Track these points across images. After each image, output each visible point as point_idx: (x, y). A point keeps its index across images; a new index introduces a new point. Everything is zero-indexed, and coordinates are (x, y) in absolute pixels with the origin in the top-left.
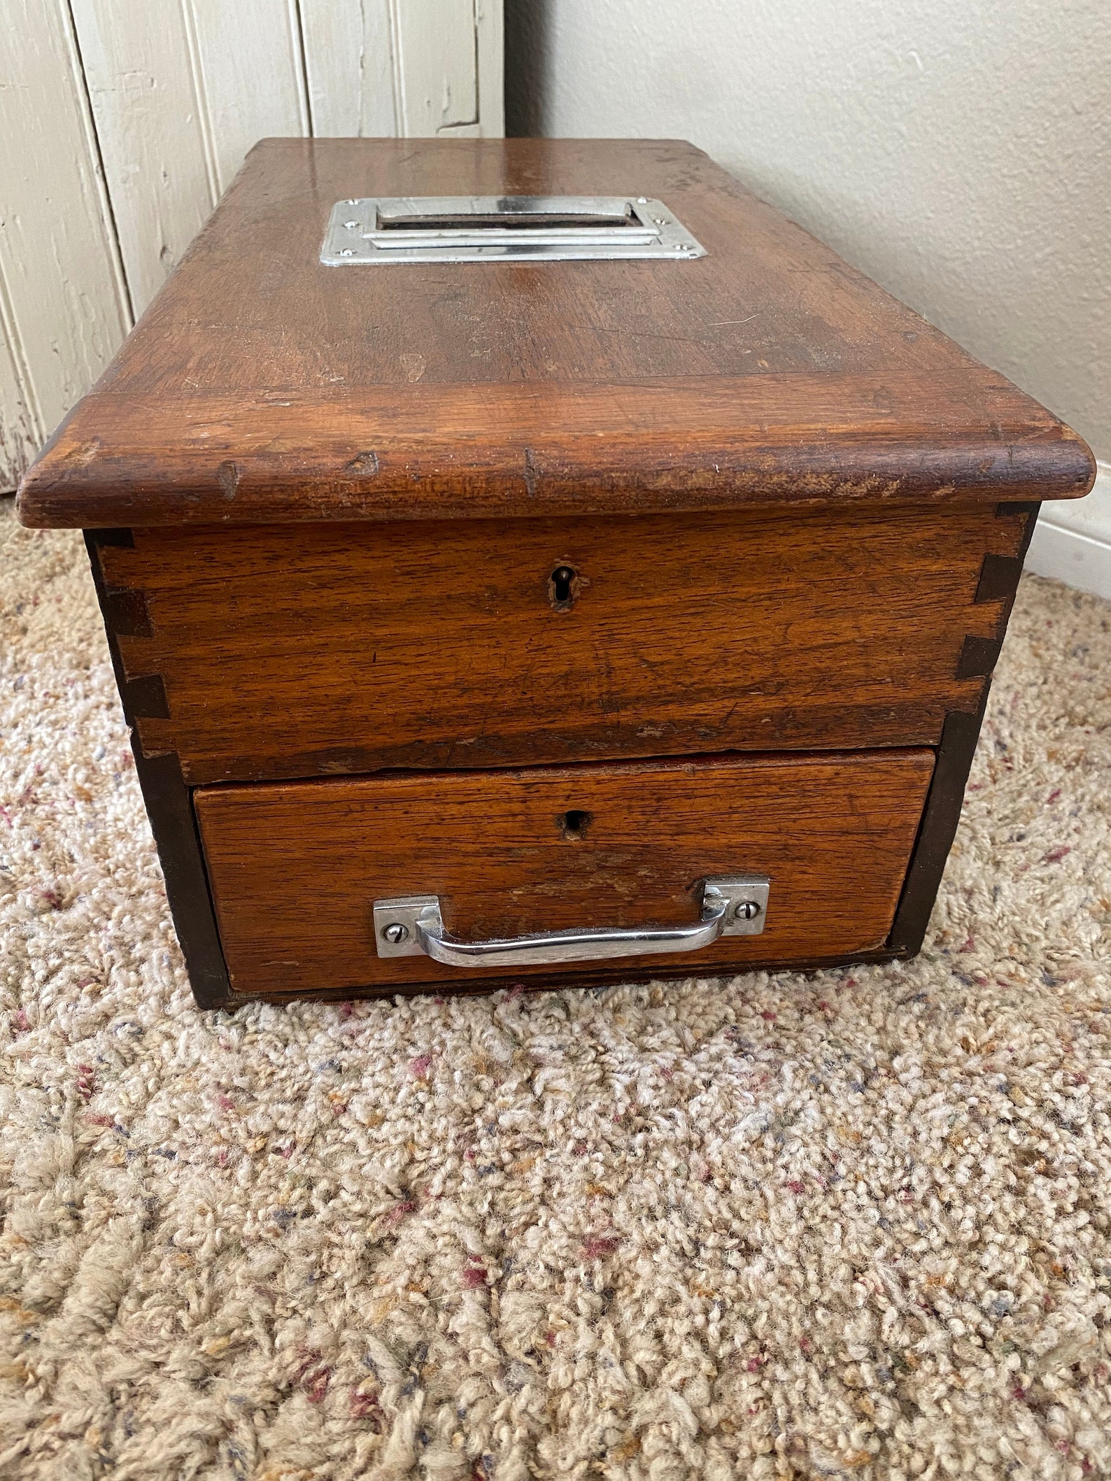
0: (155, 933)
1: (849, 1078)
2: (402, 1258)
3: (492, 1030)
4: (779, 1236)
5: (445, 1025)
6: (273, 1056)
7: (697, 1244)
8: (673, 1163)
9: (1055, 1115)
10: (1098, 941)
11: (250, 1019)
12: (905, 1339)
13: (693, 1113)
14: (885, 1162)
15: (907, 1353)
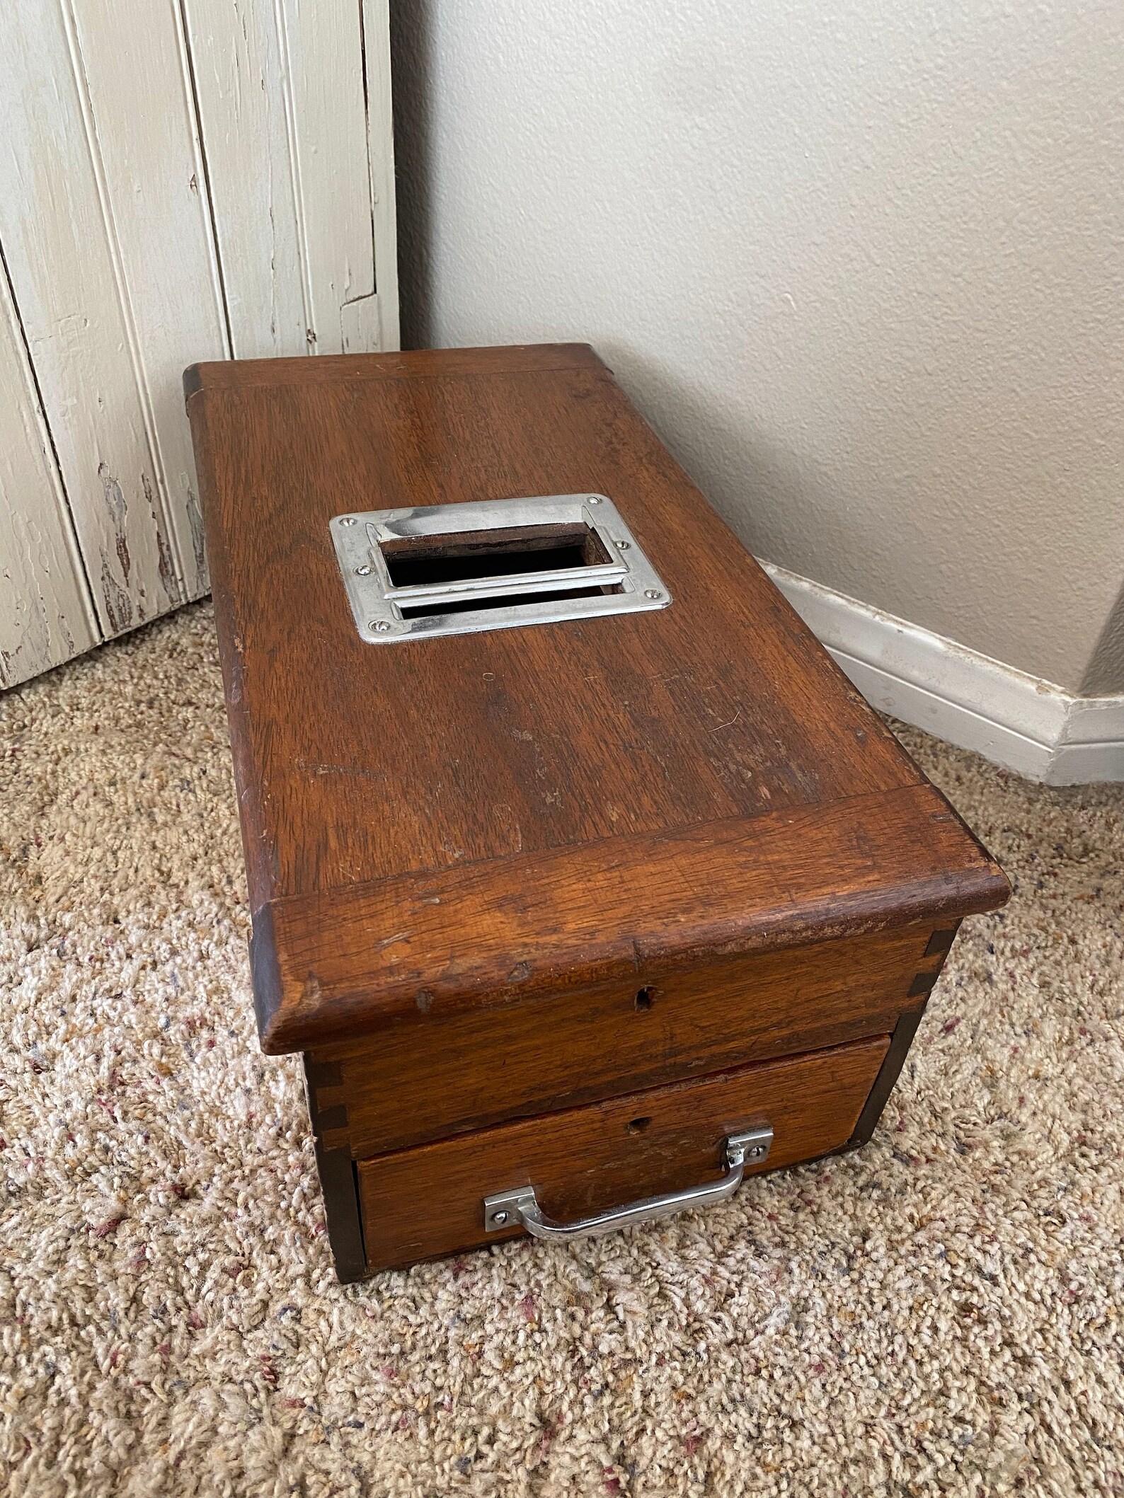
0: (279, 1213)
1: (837, 1265)
2: (557, 1480)
3: (574, 1266)
4: (814, 1411)
5: (535, 1265)
6: (412, 1318)
7: (759, 1427)
8: (731, 1363)
9: (979, 1270)
10: (989, 1103)
11: (383, 1287)
12: (907, 1476)
13: (735, 1315)
14: (875, 1336)
15: (910, 1486)
